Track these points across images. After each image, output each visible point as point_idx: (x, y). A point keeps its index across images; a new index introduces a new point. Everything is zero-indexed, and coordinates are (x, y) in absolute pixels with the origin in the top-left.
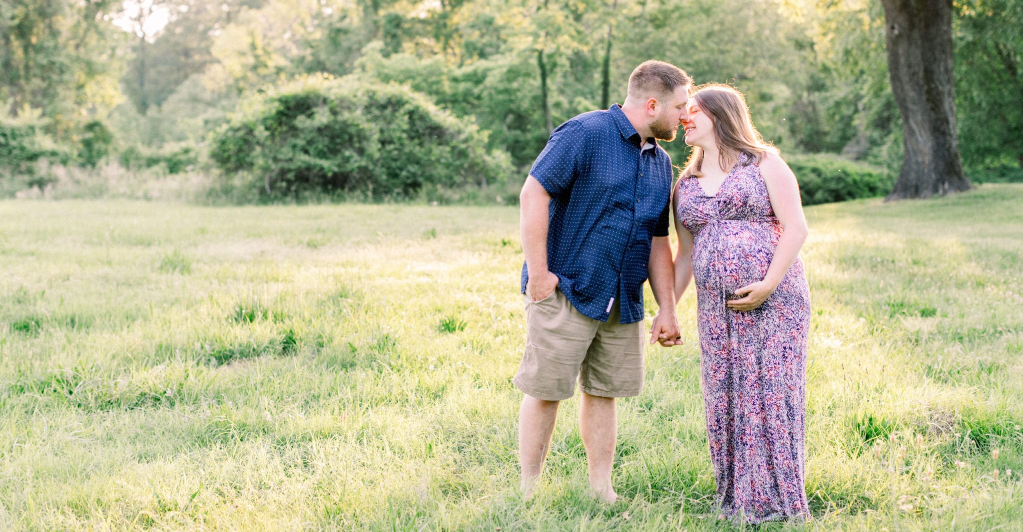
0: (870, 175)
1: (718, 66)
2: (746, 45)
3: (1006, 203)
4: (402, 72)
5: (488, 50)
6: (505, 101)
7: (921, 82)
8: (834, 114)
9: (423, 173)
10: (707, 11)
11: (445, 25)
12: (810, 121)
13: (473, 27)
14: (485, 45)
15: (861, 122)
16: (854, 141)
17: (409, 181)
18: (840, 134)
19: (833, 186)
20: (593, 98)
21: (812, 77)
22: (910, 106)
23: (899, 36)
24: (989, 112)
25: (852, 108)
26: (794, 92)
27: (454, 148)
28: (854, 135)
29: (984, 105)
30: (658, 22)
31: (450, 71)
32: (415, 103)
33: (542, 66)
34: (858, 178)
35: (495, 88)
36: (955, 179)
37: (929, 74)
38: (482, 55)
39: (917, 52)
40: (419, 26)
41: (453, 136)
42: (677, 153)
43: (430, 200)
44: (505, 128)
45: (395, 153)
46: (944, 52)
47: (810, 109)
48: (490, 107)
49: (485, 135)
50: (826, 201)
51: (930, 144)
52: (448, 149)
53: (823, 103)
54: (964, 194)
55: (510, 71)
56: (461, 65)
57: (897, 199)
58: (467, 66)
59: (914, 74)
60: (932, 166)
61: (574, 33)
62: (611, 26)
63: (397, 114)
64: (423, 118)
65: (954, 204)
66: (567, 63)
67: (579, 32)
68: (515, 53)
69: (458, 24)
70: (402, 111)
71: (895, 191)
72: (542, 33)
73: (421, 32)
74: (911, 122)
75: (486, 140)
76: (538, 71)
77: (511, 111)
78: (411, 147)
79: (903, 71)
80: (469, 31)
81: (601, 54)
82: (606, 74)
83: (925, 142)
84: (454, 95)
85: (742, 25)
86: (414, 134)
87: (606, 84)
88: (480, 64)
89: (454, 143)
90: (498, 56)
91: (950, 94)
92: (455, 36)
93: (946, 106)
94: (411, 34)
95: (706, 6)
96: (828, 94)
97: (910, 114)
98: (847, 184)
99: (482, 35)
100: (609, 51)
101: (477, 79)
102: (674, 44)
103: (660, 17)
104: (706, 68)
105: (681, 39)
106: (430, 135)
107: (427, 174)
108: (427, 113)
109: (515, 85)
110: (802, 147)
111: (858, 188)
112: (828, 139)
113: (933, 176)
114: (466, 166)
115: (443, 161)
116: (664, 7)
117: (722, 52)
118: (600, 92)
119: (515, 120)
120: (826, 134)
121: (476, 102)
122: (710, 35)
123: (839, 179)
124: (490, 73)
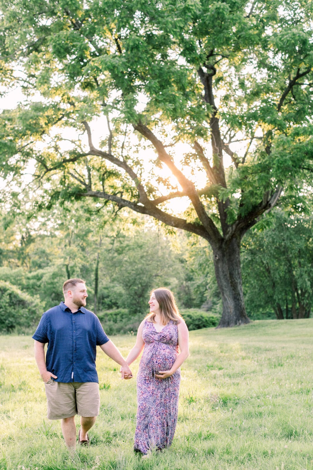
0: (213, 318)
1: (146, 271)
2: (158, 261)
3: (263, 328)
4: (4, 275)
5: (43, 264)
6: (51, 288)
7: (228, 278)
8: (197, 291)
9: (16, 321)
10: (141, 247)
11: (23, 253)
12: (187, 294)
13: (36, 254)
14: (41, 262)
15: (208, 294)
16: (206, 302)
17: (9, 325)
18: (200, 299)
19: (197, 323)
20: (91, 285)
21: (187, 275)
22: (224, 288)
23: (219, 260)
24: (259, 290)
25: (205, 288)
26: (179, 281)
27: (29, 310)
28: (206, 300)
29: (257, 287)
30: (119, 251)
31: (26, 275)
32: (12, 290)
33: (68, 272)
34: (207, 319)
35: (46, 282)
36: (244, 319)
37: (231, 275)
38: (40, 267)
39: (226, 267)
40: (10, 254)
41: (29, 304)
42: (129, 310)
43: (19, 334)
44: (51, 300)
45: (3, 312)
46: (237, 266)
47: (187, 289)
48: (44, 291)
49: (44, 304)
50: (194, 329)
51: (233, 304)
52: (27, 310)
53: (192, 286)
54: (247, 325)
55: (54, 274)
56: (30, 272)
57: (221, 327)
58: (33, 271)
59: (225, 275)
60: (234, 313)
61: (82, 257)
62: (99, 254)
63: (4, 295)
64: (15, 297)
65: (243, 329)
66: (79, 270)
67: (84, 257)
68: (55, 267)
69: (28, 253)
70: (6, 293)
71: (220, 324)
72: (68, 257)
73: (11, 256)
74: (225, 295)
75: (44, 306)
76: (66, 274)
77: (54, 292)
78: (10, 309)
79: (221, 274)
80: (34, 256)
81: (95, 266)
82: (96, 275)
83: (231, 304)
84: (28, 285)
85: (156, 253)
86: (12, 304)
87: (97, 279)
88: (40, 271)
89: (30, 307)
90: (48, 267)
91: (240, 283)
92: (27, 258)
93: (239, 288)
94: (7, 257)
95: (140, 245)
96: (194, 282)
97: (224, 292)
98: (203, 322)
99: (40, 258)
100: (98, 264)
101: (39, 278)
102: (126, 261)
103: (120, 249)
104: (141, 272)
105: (129, 258)
106: (19, 304)
107: (17, 322)
108: (17, 295)
109: (56, 280)
110: (183, 306)
111: (208, 323)
112: (195, 302)
113: (235, 318)
114: (35, 317)
115: (25, 315)
116: (122, 245)
117: (148, 265)
118: (94, 283)
119: (55, 296)
120: (194, 299)
121: (38, 288)
122: (142, 257)
123: (199, 320)
124: (44, 276)
